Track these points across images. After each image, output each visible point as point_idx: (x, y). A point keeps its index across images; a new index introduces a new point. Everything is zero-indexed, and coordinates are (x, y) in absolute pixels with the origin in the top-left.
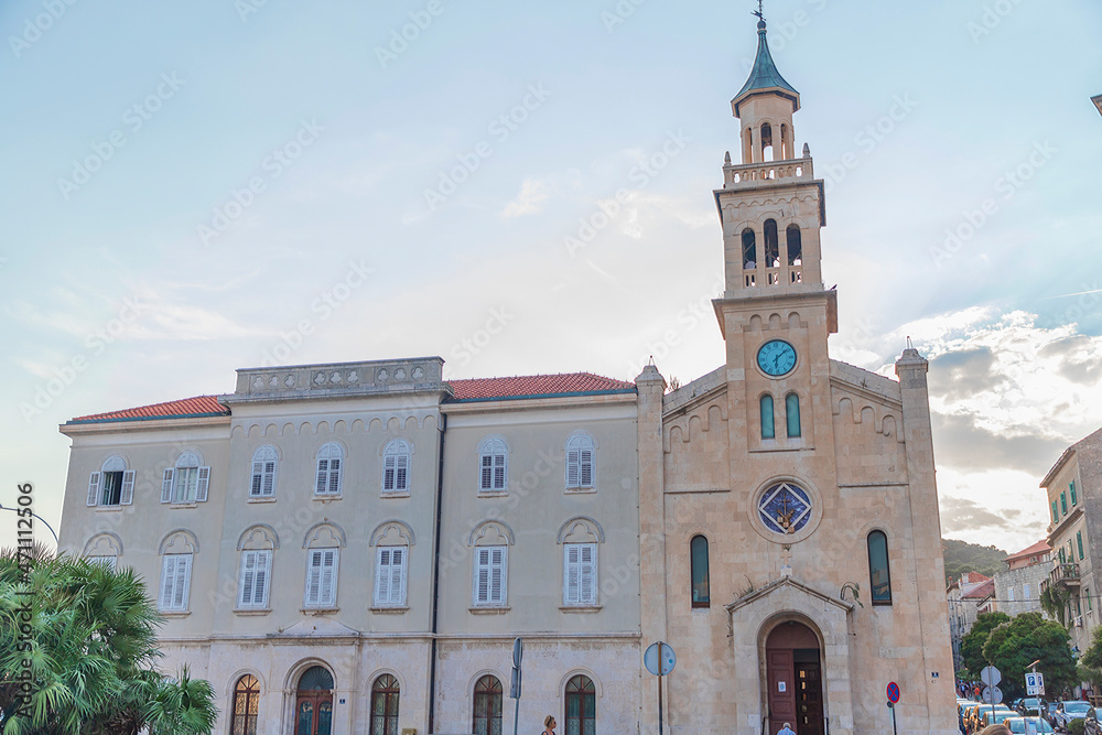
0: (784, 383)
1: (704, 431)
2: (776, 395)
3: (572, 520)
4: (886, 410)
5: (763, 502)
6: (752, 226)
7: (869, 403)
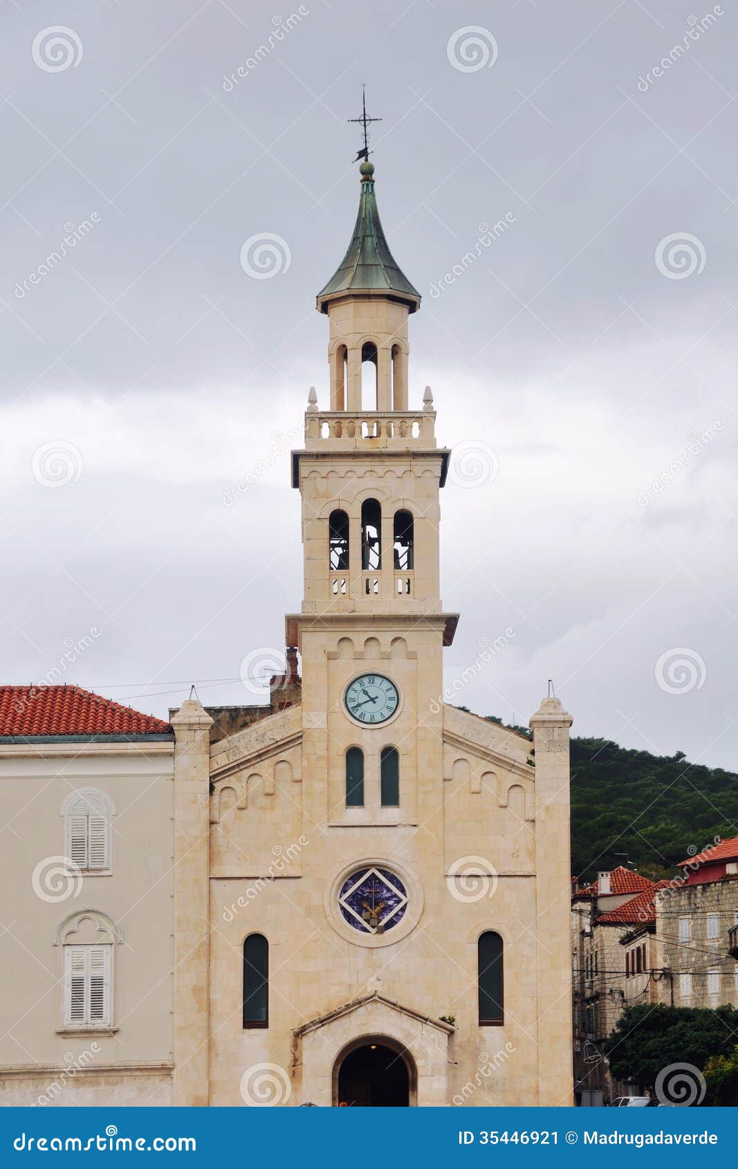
0: (378, 734)
1: (267, 795)
2: (367, 751)
3: (77, 914)
4: (513, 778)
5: (344, 891)
6: (344, 507)
7: (492, 768)
